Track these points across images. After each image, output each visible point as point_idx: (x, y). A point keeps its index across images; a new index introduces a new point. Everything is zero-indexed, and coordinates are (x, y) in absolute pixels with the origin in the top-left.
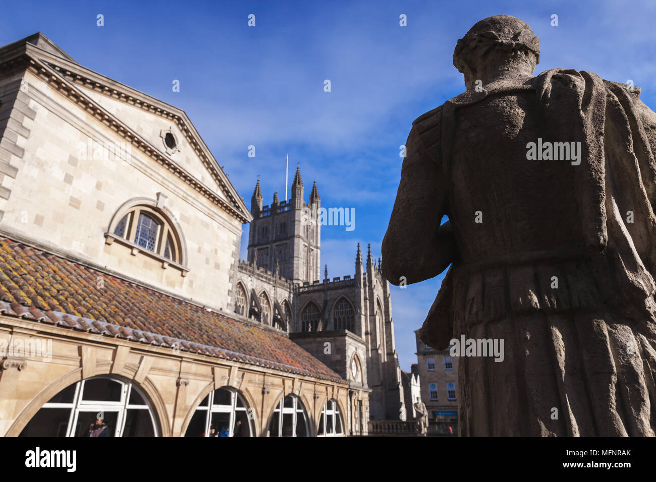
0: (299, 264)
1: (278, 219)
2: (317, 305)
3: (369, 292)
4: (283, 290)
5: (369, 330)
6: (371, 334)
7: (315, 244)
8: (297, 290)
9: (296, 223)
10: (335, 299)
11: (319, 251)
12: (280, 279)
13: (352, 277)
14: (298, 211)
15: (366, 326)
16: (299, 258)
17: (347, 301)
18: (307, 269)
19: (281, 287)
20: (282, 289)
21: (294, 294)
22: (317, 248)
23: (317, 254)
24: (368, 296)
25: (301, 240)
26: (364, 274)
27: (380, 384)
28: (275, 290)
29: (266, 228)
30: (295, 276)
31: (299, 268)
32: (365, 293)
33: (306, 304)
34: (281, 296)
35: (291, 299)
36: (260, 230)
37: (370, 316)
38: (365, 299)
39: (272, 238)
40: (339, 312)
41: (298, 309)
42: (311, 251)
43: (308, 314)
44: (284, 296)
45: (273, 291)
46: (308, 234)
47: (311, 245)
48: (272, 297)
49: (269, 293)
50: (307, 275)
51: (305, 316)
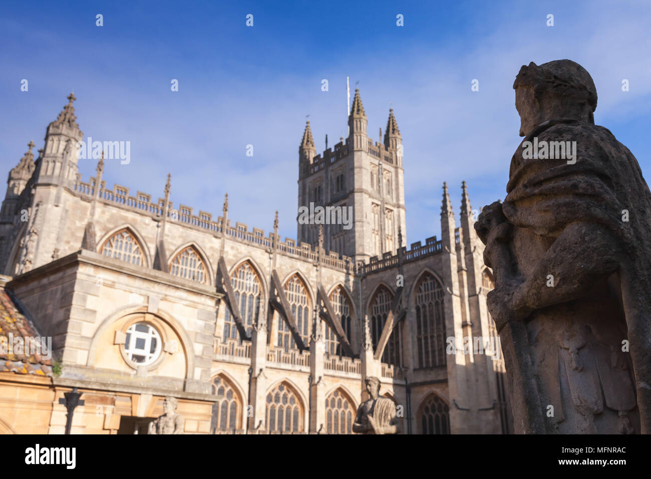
0: (363, 231)
1: (332, 170)
2: (390, 289)
3: (465, 258)
4: (335, 272)
5: (468, 319)
6: (472, 326)
7: (395, 201)
8: (362, 270)
9: (356, 171)
10: (415, 277)
11: (402, 212)
12: (327, 254)
13: (439, 238)
14: (359, 153)
15: (463, 314)
16: (363, 222)
17: (433, 277)
18: (381, 238)
19: (331, 266)
20: (332, 269)
21: (355, 276)
22: (399, 206)
23: (399, 216)
24: (464, 266)
25: (365, 196)
26: (457, 230)
27: (490, 406)
28: (317, 270)
29: (319, 187)
30: (358, 250)
31: (363, 238)
32: (459, 260)
33: (375, 289)
34: (332, 280)
35: (351, 284)
36: (313, 192)
37: (469, 296)
38: (460, 270)
39: (327, 199)
40: (422, 296)
41: (365, 299)
42: (389, 212)
43: (379, 305)
44: (337, 279)
45: (315, 273)
46: (379, 187)
47: (386, 203)
48: (312, 281)
49: (307, 276)
50: (382, 247)
51: (375, 308)
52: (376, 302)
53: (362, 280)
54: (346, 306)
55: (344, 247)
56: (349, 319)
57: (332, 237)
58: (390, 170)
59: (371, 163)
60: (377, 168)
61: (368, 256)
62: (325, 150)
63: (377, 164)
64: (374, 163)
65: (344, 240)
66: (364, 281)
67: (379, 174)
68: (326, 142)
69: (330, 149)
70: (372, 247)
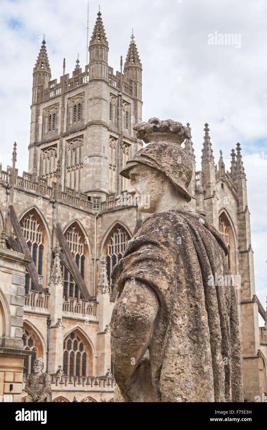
0: (100, 166)
1: (69, 99)
4: (71, 209)
7: (132, 135)
14: (99, 82)
16: (100, 157)
18: (118, 174)
25: (104, 129)
28: (53, 207)
29: (54, 115)
30: (95, 186)
31: (100, 173)
33: (111, 228)
36: (47, 119)
41: (100, 238)
42: (126, 146)
43: (114, 245)
44: (72, 216)
45: (52, 210)
46: (118, 119)
47: (124, 137)
48: (48, 218)
49: (43, 213)
50: (118, 183)
51: (110, 247)
52: (112, 241)
53: (97, 218)
54: (81, 245)
55: (79, 182)
56: (83, 258)
57: (67, 170)
58: (129, 102)
59: (111, 93)
60: (117, 99)
61: (105, 193)
62: (62, 75)
63: (117, 95)
64: (114, 94)
65: (79, 174)
66: (100, 219)
67: (118, 106)
68: (64, 67)
69: (68, 74)
70: (108, 183)
